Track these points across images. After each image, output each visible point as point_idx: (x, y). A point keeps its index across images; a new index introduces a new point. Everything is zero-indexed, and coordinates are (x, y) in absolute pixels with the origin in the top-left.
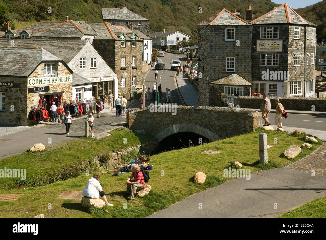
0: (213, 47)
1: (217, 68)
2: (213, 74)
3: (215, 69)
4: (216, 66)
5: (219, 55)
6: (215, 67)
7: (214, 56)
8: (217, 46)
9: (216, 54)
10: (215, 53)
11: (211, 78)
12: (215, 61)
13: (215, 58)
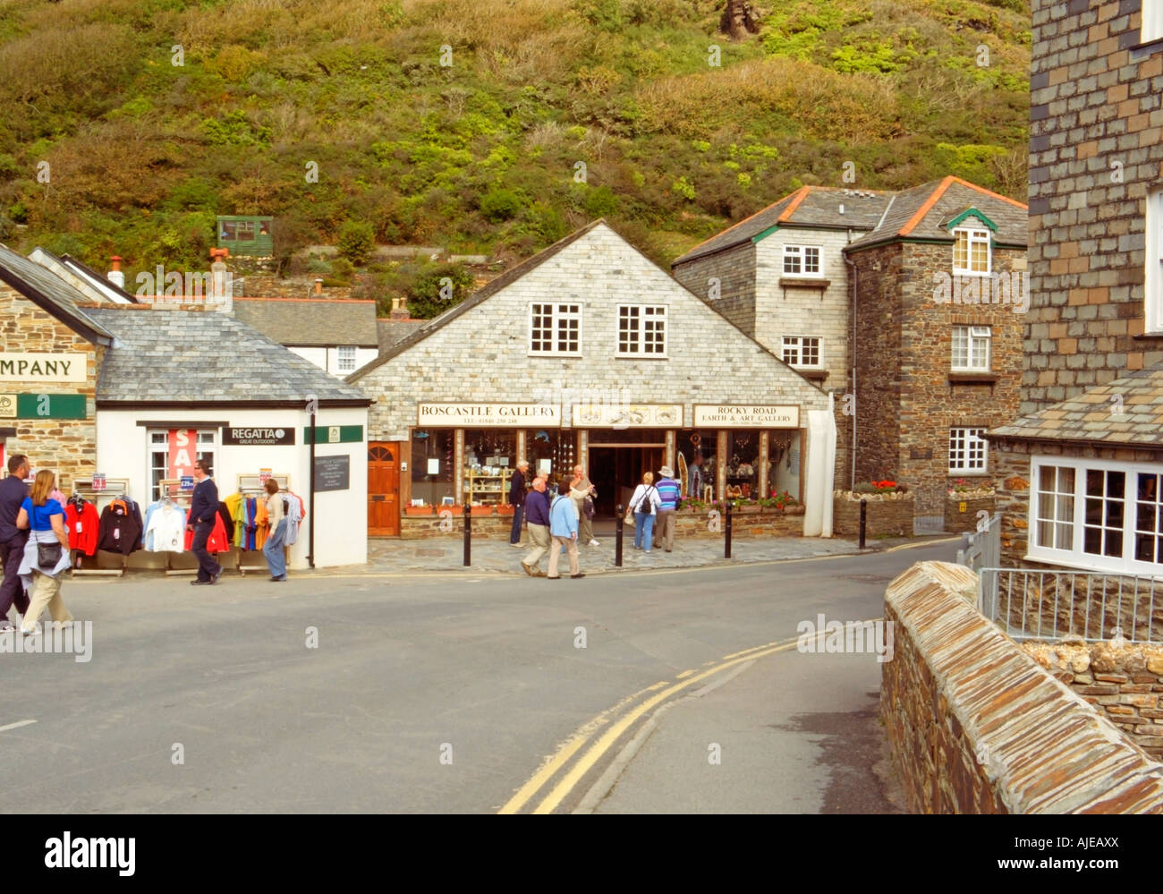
0: (1050, 125)
1: (1076, 297)
2: (1049, 355)
3: (1060, 307)
4: (1071, 287)
5: (1088, 182)
6: (1061, 289)
7: (1055, 195)
8: (1076, 104)
9: (1069, 176)
10: (1062, 169)
11: (1035, 386)
12: (1063, 236)
13: (1064, 219)
